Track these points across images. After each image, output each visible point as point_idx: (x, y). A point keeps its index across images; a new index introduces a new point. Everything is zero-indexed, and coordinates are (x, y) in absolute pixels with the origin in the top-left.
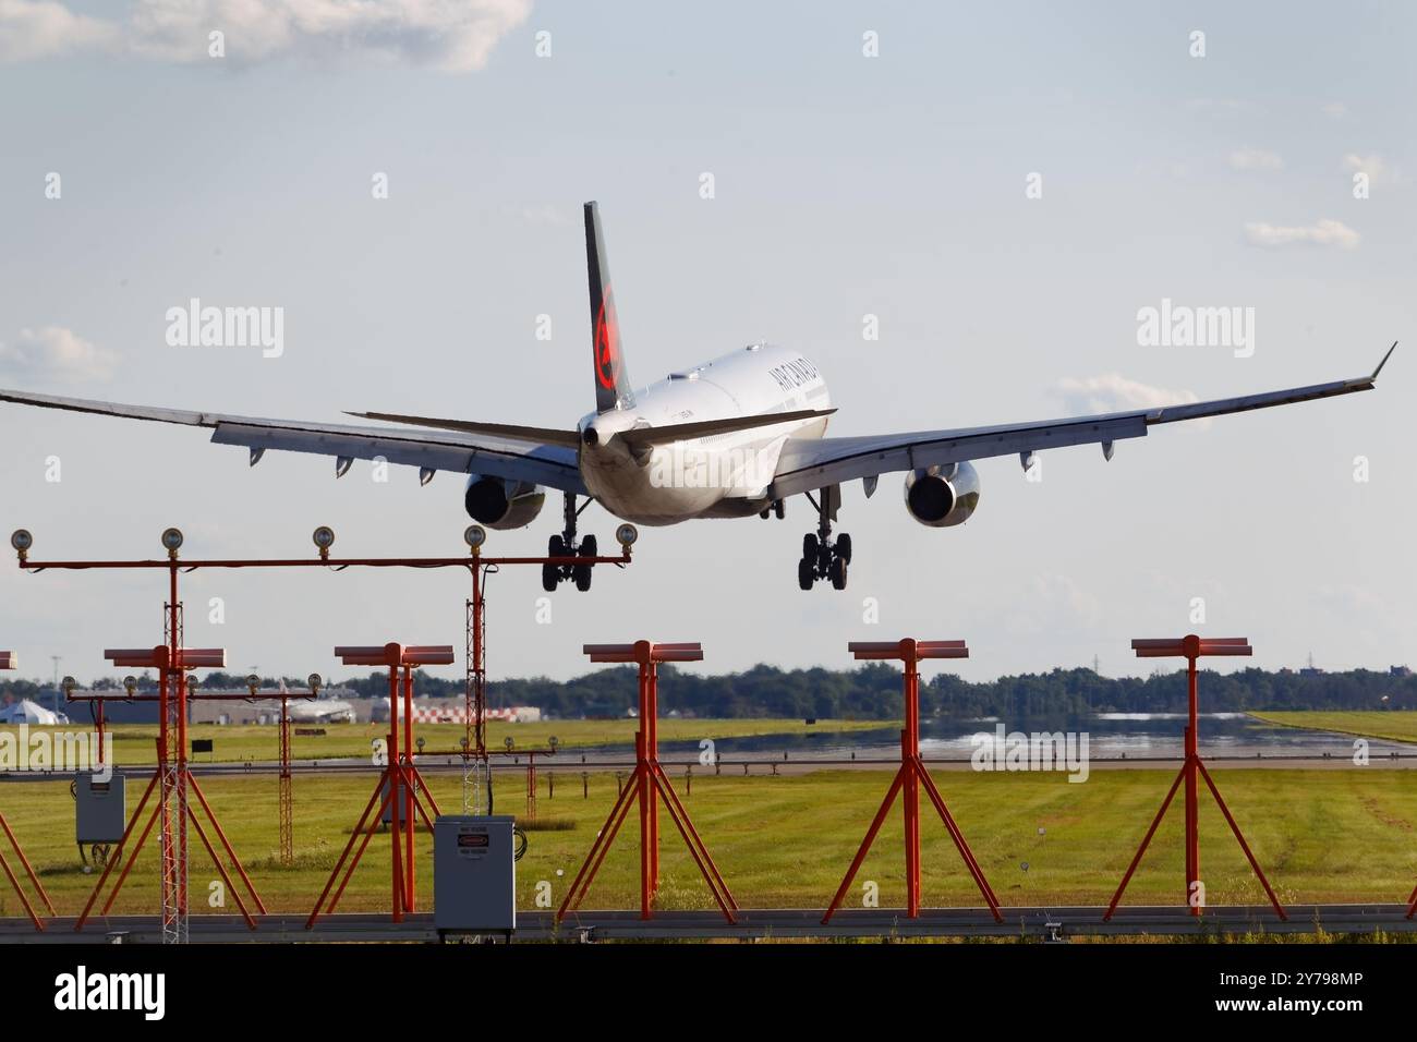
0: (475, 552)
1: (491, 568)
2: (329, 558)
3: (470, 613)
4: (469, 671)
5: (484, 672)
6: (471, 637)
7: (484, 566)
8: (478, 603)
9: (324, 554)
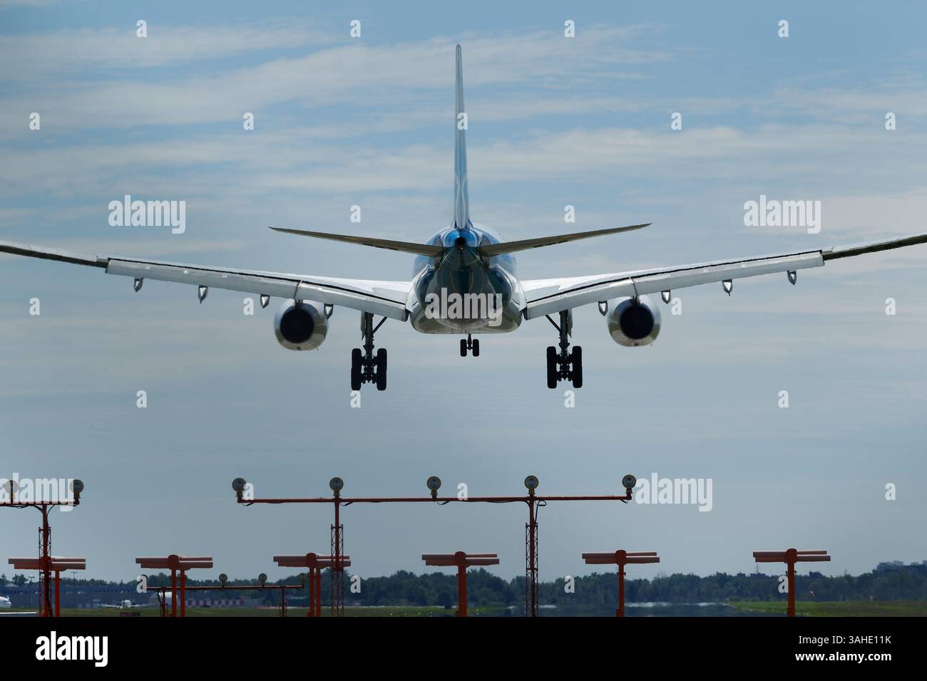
0: (532, 492)
1: (542, 503)
2: (438, 497)
3: (528, 532)
4: (527, 569)
5: (537, 570)
6: (528, 547)
7: (537, 501)
8: (533, 525)
9: (434, 493)
